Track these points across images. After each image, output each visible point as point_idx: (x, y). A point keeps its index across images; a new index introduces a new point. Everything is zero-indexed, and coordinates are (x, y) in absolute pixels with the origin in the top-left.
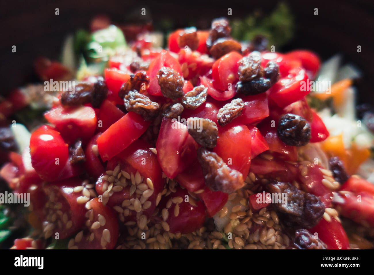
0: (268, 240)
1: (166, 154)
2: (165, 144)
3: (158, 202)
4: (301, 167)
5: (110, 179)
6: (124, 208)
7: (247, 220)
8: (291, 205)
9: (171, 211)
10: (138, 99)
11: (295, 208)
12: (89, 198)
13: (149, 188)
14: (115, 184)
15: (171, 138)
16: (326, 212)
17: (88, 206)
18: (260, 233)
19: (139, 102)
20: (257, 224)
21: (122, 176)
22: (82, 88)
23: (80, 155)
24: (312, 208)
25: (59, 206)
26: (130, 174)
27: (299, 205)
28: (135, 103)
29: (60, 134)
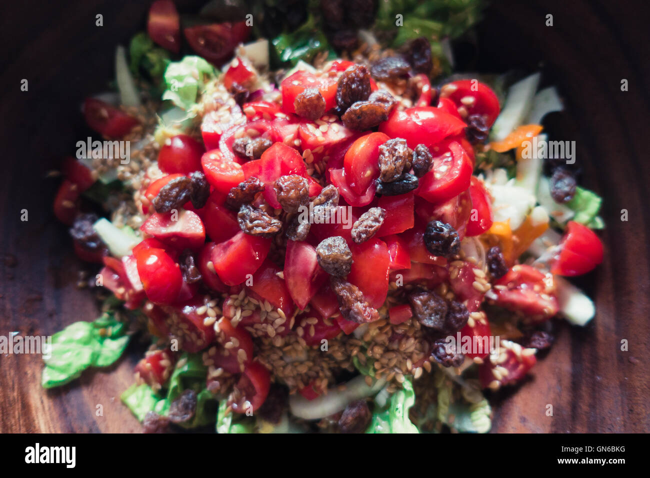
0: (407, 349)
1: (296, 283)
2: (294, 273)
3: (291, 326)
4: (451, 269)
5: (236, 303)
6: (257, 329)
7: (388, 328)
8: (433, 318)
9: (307, 329)
10: (256, 222)
11: (436, 321)
12: (214, 319)
13: (280, 317)
14: (244, 308)
15: (299, 267)
16: (471, 317)
17: (217, 328)
18: (400, 343)
19: (257, 226)
20: (396, 334)
21: (249, 302)
22: (177, 190)
23: (197, 276)
24: (455, 317)
25: (184, 326)
26: (259, 302)
27: (441, 317)
28: (252, 228)
29: (165, 251)
